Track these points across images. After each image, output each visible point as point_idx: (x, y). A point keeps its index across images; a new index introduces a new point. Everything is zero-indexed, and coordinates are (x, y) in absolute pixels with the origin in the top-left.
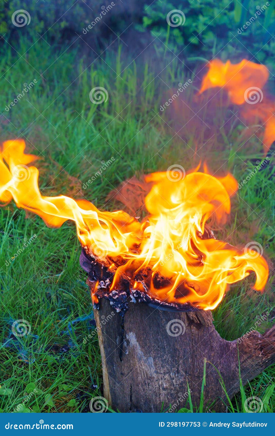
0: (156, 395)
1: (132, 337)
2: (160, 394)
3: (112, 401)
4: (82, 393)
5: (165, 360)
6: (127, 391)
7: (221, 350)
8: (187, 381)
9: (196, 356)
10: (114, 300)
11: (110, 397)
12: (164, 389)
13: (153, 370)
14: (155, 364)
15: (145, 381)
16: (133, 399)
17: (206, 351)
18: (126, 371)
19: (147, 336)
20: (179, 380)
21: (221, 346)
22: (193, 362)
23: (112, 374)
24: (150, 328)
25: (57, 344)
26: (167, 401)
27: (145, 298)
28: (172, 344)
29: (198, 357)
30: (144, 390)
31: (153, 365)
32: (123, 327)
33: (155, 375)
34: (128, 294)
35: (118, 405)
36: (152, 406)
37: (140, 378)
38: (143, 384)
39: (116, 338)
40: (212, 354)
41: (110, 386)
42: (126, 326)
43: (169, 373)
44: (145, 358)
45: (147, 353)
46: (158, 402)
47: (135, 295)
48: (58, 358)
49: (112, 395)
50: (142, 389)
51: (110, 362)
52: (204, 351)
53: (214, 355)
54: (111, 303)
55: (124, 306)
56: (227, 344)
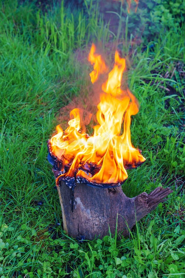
0: (92, 228)
1: (78, 200)
2: (94, 228)
3: (68, 232)
4: (51, 228)
5: (96, 210)
6: (76, 227)
7: (126, 203)
8: (108, 220)
9: (113, 208)
10: (68, 182)
11: (67, 230)
12: (96, 225)
13: (90, 216)
14: (91, 213)
15: (86, 221)
16: (79, 230)
17: (118, 205)
18: (75, 217)
19: (86, 198)
20: (104, 220)
21: (126, 202)
22: (111, 211)
23: (67, 219)
24: (88, 194)
25: (36, 200)
26: (98, 231)
27: (85, 181)
28: (100, 202)
29: (114, 208)
30: (85, 226)
31: (90, 213)
32: (73, 196)
33: (91, 218)
34: (76, 179)
35: (71, 233)
36: (90, 234)
37: (83, 220)
38: (85, 223)
39: (70, 201)
40: (122, 206)
41: (67, 224)
42: (75, 194)
43: (99, 217)
44: (85, 209)
45: (87, 207)
46: (93, 232)
47: (79, 179)
48: (38, 209)
49: (68, 229)
50: (84, 225)
51: (67, 213)
52: (117, 205)
53: (123, 207)
54: (67, 183)
55: (73, 185)
56: (130, 200)
